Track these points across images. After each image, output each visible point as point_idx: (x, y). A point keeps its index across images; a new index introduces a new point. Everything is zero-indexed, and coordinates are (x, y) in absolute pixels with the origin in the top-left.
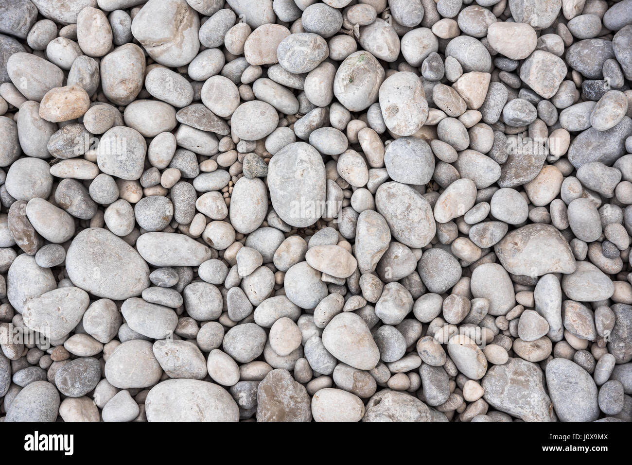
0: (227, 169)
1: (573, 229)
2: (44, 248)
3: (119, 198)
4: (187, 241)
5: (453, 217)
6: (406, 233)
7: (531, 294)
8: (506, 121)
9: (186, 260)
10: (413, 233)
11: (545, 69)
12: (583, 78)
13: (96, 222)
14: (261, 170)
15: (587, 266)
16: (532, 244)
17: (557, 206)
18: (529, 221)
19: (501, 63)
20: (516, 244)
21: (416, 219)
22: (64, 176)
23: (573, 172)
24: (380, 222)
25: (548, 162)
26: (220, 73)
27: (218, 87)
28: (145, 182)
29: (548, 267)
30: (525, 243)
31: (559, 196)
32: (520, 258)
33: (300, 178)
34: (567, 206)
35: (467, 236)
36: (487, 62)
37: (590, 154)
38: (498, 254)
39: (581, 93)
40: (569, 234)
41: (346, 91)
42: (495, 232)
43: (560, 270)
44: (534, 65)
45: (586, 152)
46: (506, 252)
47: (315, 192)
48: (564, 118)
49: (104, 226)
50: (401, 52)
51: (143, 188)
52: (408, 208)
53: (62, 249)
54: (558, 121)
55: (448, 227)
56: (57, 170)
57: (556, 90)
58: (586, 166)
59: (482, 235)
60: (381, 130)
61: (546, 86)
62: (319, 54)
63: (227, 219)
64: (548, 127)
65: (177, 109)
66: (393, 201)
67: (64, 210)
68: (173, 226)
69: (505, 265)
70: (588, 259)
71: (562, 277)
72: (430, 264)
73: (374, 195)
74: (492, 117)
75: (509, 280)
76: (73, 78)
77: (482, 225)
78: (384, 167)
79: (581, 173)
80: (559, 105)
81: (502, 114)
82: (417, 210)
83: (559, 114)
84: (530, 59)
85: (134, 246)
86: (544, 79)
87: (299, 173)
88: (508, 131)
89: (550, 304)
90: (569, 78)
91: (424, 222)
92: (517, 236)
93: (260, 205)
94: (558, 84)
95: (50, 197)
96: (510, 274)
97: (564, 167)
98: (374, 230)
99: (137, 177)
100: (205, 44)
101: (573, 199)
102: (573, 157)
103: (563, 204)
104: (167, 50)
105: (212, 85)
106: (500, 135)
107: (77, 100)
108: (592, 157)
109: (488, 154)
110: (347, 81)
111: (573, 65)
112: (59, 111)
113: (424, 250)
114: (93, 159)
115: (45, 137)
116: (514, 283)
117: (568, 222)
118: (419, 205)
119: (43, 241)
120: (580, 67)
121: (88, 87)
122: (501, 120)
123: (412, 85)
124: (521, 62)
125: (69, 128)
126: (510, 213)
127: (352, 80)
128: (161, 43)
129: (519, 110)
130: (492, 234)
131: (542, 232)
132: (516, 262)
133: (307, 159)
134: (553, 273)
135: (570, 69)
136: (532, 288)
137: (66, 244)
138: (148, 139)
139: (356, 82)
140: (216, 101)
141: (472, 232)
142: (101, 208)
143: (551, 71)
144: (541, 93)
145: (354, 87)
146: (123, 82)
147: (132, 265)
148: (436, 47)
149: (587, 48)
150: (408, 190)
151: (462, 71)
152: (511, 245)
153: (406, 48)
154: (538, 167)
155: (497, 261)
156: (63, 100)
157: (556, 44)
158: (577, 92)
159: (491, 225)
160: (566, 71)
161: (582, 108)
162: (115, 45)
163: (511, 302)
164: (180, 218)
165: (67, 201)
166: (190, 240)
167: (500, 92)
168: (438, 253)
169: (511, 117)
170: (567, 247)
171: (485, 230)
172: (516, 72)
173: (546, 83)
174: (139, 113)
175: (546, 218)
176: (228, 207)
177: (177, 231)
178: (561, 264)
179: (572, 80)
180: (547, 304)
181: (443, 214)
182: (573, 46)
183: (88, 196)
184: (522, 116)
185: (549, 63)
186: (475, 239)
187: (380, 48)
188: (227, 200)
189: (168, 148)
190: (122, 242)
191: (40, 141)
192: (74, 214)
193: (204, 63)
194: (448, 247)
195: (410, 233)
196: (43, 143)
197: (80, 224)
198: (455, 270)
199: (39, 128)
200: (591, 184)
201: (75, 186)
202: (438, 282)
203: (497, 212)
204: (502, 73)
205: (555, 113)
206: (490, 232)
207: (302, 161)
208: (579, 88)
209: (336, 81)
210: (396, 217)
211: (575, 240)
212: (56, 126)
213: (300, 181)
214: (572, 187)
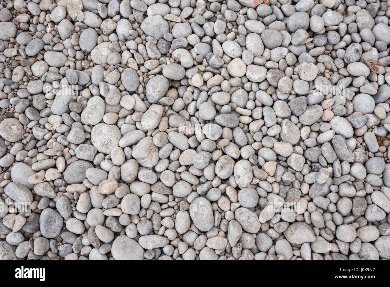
0: (173, 207)
1: (313, 224)
2: (102, 246)
3: (131, 223)
4: (158, 237)
5: (267, 220)
6: (249, 227)
7: (299, 251)
8: (284, 181)
9: (159, 245)
10: (252, 227)
11: (297, 160)
12: (312, 162)
13: (122, 233)
14: (187, 207)
15: (320, 238)
16: (298, 231)
17: (306, 214)
18: (296, 221)
19: (280, 158)
20: (292, 231)
21: (253, 221)
22: (109, 215)
23: (311, 200)
24: (238, 225)
25: (301, 196)
26: (167, 169)
27: (168, 175)
28: (141, 215)
29: (305, 240)
30: (295, 231)
31: (307, 210)
32: (294, 237)
33: (202, 212)
34: (310, 214)
35: (273, 228)
36: (275, 157)
37: (317, 193)
38: (285, 235)
39: (311, 168)
40: (312, 226)
41: (220, 173)
42: (284, 226)
43: (310, 241)
44: (292, 159)
45: (316, 192)
46: (288, 234)
47: (208, 217)
48: (306, 179)
49: (126, 234)
50: (240, 155)
51: (140, 217)
52: (249, 217)
53: (109, 245)
54: (304, 179)
55: (265, 224)
56: (106, 213)
57: (302, 168)
58: (316, 198)
59: (279, 227)
60: (235, 186)
61: (298, 167)
62: (207, 160)
63: (174, 228)
64: (300, 182)
65: (151, 185)
66: (242, 215)
67: (110, 229)
68: (153, 232)
69: (288, 240)
70: (320, 235)
71: (311, 244)
72: (259, 240)
73: (234, 213)
74: (279, 180)
75: (290, 246)
76: (110, 175)
77: (279, 224)
78: (238, 202)
79: (315, 201)
80: (304, 174)
81: (282, 178)
82: (252, 218)
83: (304, 177)
84: (291, 157)
85: (138, 241)
86: (297, 164)
87: (201, 210)
88: (285, 185)
89: (307, 256)
90: (306, 163)
91: (256, 222)
92: (292, 227)
93: (187, 222)
94: (302, 166)
95: (104, 224)
96: (290, 243)
97: (307, 198)
98: (236, 228)
99: (137, 213)
100: (161, 157)
101: (312, 212)
102: (311, 194)
103: (309, 214)
104: (146, 161)
105: (165, 174)
106: (282, 186)
107: (114, 185)
108: (318, 194)
109: (278, 194)
110: (220, 169)
111: (307, 158)
112: (107, 191)
113: (257, 234)
114: (120, 208)
115: (101, 200)
116: (292, 246)
117: (311, 221)
118: (253, 215)
119: (102, 243)
120: (310, 159)
121: (117, 179)
122: (282, 180)
123: (246, 167)
124: (287, 158)
125: (111, 196)
126: (289, 218)
127: (222, 168)
128: (143, 159)
129: (289, 177)
130: (283, 227)
131: (302, 226)
132: (292, 238)
133: (203, 205)
134: (307, 242)
135: (306, 159)
136: (300, 248)
137: (111, 243)
138: (140, 197)
139: (224, 168)
140: (166, 180)
141: (275, 226)
142: (124, 227)
143: (299, 161)
144: (296, 170)
145: (223, 171)
146: (130, 175)
147: (138, 250)
148: (254, 152)
149: (312, 151)
150: (247, 210)
151: (264, 162)
152: (290, 232)
153: (242, 153)
154: (298, 199)
155: (285, 238)
156: (108, 186)
157: (300, 150)
158: (310, 168)
159: (282, 223)
160: (305, 160)
161: (312, 175)
162: (126, 159)
163: (292, 255)
164: (156, 228)
165: (111, 226)
166: (159, 237)
167: (281, 169)
168: (262, 235)
169: (285, 180)
170: (312, 231)
171: (280, 225)
172: (286, 161)
173: (298, 166)
174: (137, 188)
175: (303, 220)
176: (175, 223)
177: (154, 234)
178: (310, 238)
179: (307, 163)
180: (306, 256)
181: (262, 219)
182: (307, 150)
183: (118, 222)
184: (290, 179)
185: (298, 158)
186: (276, 229)
187: (232, 153)
188: (174, 220)
189: (148, 200)
190: (133, 241)
191: (99, 202)
192: (113, 231)
193: (161, 166)
194: (266, 232)
195: (251, 227)
196: (101, 202)
197: (116, 234)
198: (270, 242)
199: (99, 197)
200: (319, 205)
201: (113, 219)
202: (263, 248)
203: (284, 218)
204: (280, 162)
205: (302, 177)
206: (282, 226)
207: (201, 206)
208: (311, 166)
209: (216, 169)
210: (244, 221)
211: (314, 228)
212: (105, 196)
213: (201, 214)
214: (311, 206)
